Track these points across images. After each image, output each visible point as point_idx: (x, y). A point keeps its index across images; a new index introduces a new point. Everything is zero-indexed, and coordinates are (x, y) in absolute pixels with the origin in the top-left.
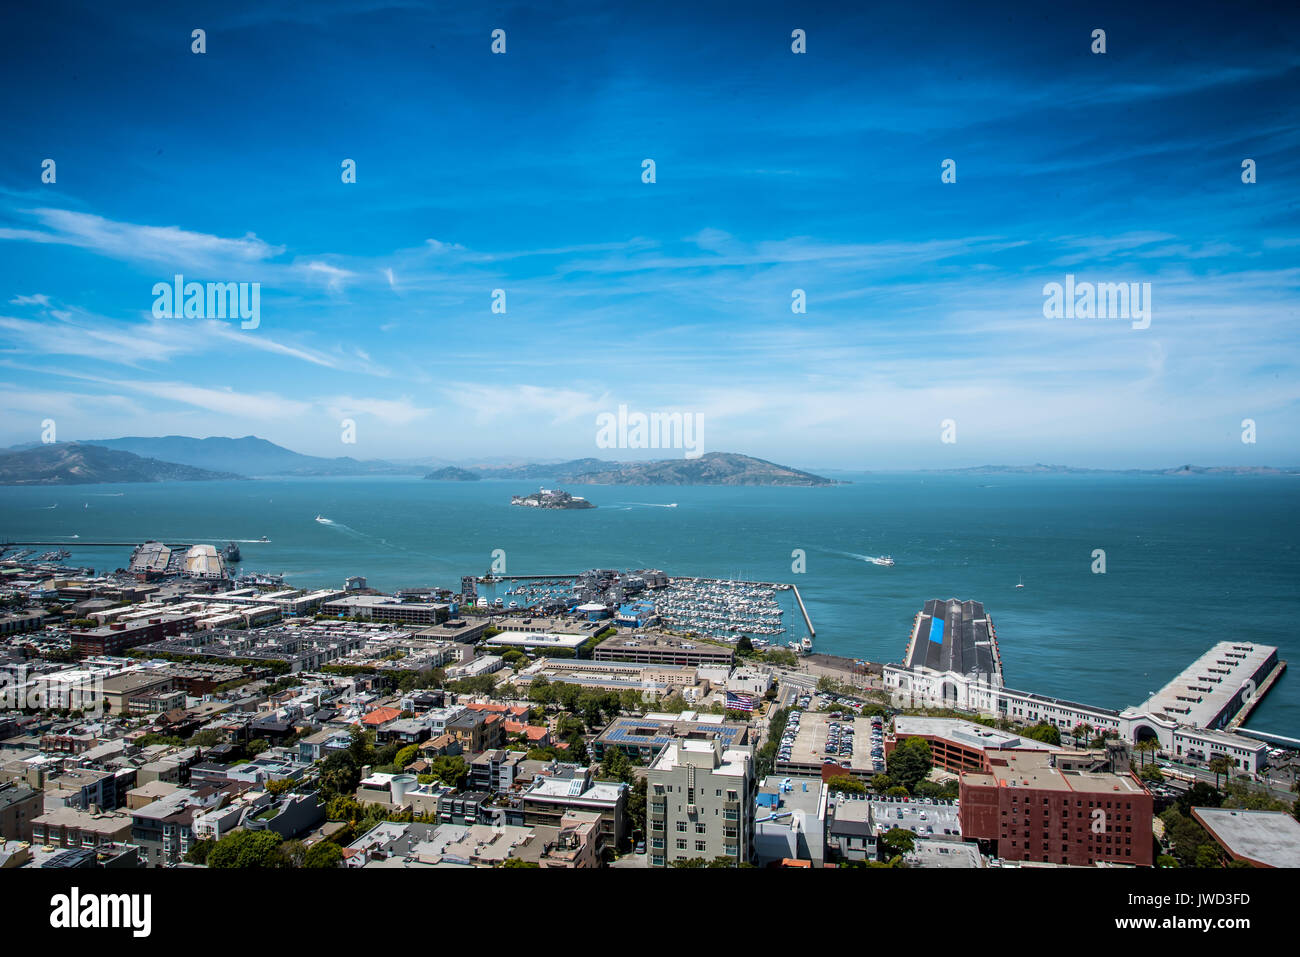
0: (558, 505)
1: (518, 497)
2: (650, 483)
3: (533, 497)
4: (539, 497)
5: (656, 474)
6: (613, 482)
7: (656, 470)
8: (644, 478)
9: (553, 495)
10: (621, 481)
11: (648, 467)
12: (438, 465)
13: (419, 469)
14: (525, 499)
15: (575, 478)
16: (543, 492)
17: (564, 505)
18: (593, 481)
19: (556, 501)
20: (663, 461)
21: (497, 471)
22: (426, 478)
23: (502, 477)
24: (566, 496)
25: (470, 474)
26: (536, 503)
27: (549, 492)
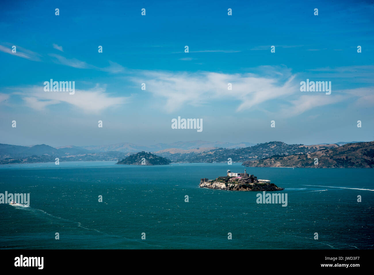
0: (245, 187)
1: (206, 180)
2: (336, 166)
3: (221, 180)
4: (226, 180)
5: (344, 157)
6: (299, 165)
7: (343, 153)
8: (330, 161)
9: (240, 178)
10: (307, 164)
11: (333, 149)
12: (130, 151)
13: (112, 155)
14: (212, 182)
15: (261, 161)
16: (230, 175)
17: (250, 187)
18: (278, 164)
19: (244, 183)
20: (351, 144)
21: (185, 155)
22: (119, 163)
23: (191, 161)
24: (253, 179)
25: (161, 158)
26: (223, 186)
27: (235, 175)
